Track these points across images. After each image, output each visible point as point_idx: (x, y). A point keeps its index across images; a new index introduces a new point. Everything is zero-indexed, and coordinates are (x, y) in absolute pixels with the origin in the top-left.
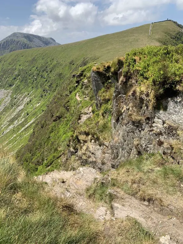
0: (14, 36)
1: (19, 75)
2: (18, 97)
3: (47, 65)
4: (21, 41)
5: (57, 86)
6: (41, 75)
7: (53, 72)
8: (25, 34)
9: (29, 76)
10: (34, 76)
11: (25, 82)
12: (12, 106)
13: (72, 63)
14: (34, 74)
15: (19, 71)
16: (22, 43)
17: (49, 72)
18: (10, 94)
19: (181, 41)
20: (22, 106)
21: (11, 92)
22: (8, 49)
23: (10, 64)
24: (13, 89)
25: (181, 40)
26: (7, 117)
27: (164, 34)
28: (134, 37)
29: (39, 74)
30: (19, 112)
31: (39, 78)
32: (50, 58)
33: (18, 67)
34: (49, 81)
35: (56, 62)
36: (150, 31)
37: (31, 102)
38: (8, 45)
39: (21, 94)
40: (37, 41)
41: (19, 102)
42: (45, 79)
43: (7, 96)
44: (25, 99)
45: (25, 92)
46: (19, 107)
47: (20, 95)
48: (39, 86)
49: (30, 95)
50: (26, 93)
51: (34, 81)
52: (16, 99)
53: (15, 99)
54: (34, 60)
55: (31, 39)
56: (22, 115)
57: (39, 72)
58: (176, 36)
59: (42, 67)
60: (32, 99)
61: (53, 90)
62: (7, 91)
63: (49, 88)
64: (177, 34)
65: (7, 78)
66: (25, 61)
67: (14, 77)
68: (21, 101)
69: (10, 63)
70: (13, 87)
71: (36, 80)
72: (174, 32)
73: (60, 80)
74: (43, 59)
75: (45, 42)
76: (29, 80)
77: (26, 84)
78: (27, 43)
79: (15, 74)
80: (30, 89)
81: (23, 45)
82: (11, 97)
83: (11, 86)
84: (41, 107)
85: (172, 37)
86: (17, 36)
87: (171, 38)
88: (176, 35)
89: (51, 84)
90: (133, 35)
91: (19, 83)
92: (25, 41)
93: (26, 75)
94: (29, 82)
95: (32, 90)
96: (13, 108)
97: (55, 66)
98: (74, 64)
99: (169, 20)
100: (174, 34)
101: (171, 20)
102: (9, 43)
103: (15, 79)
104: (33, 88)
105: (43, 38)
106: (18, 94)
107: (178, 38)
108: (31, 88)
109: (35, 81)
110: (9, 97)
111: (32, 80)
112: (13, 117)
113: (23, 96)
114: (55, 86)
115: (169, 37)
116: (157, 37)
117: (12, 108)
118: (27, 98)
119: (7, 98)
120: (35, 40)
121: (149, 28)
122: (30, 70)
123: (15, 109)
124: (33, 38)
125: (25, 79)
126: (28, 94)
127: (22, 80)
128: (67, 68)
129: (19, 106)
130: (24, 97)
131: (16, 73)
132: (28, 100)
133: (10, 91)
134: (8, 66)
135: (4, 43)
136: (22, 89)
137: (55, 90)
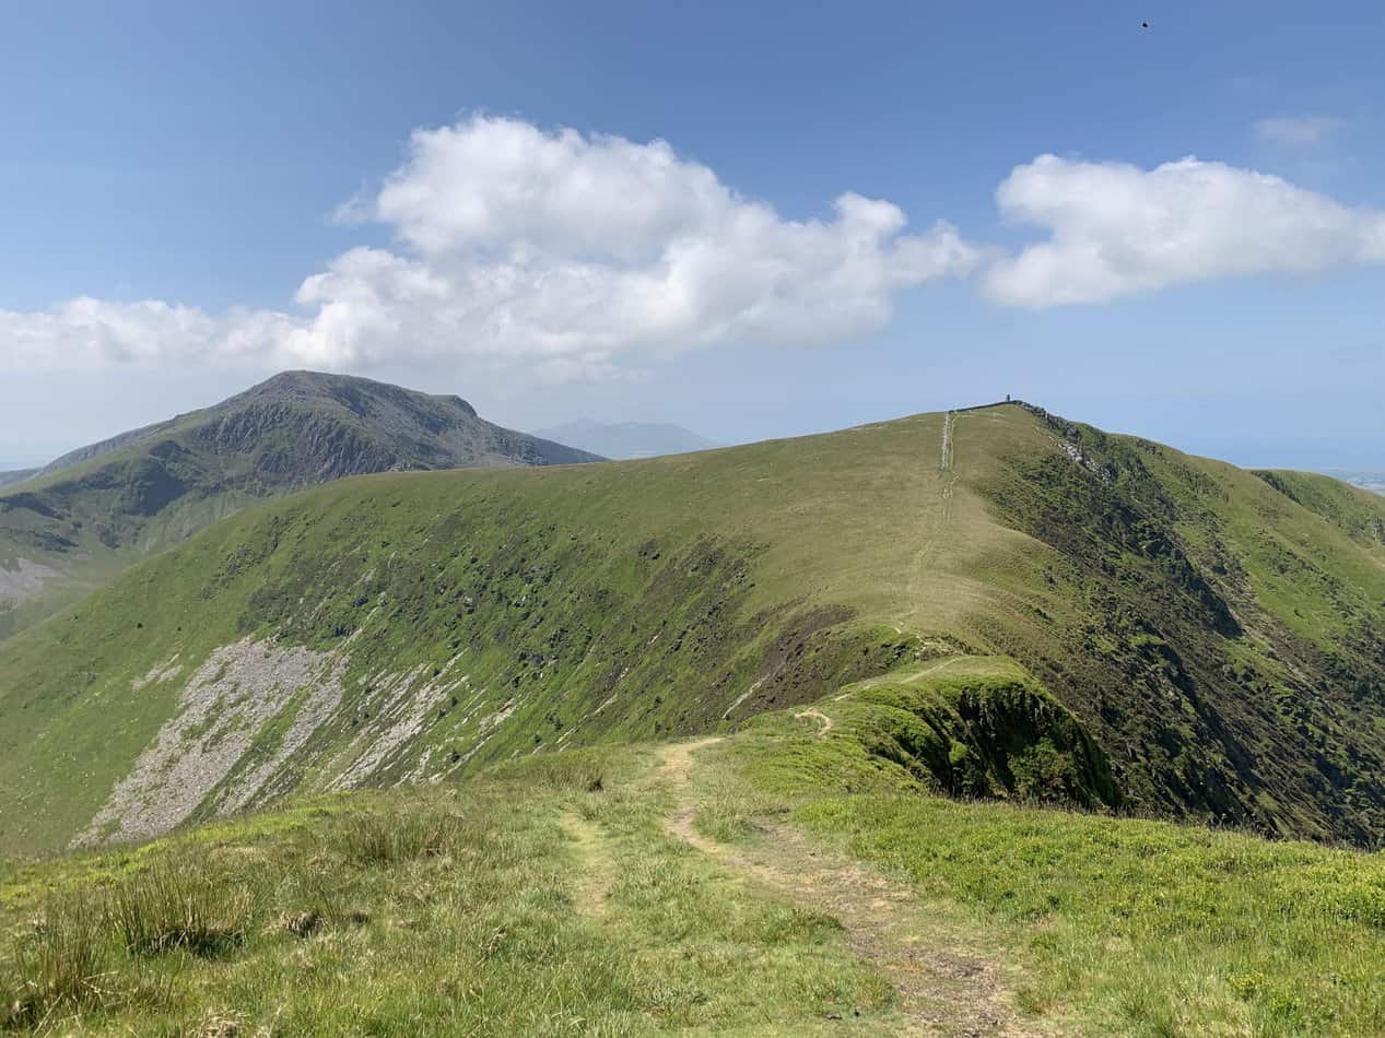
0: (284, 387)
1: (380, 588)
2: (382, 683)
3: (525, 548)
4: (322, 414)
5: (590, 638)
6: (500, 589)
7: (557, 582)
8: (337, 378)
9: (437, 591)
10: (460, 593)
11: (417, 619)
12: (355, 722)
13: (648, 551)
14: (462, 585)
15: (383, 566)
16: (326, 422)
17: (539, 581)
18: (340, 670)
19: (1063, 489)
20: (412, 724)
21: (346, 659)
22: (253, 447)
23: (333, 537)
24: (356, 648)
25: (1061, 485)
26: (335, 772)
27: (996, 462)
28: (889, 472)
29: (485, 587)
30: (399, 752)
31: (488, 604)
32: (538, 520)
33: (375, 552)
34: (542, 620)
35: (569, 541)
36: (944, 448)
37: (457, 705)
38: (255, 432)
39: (399, 668)
40: (389, 410)
41: (387, 706)
42: (522, 611)
43: (322, 681)
44: (423, 693)
45: (415, 666)
46: (393, 730)
47: (393, 676)
48: (489, 637)
49: (448, 678)
50: (421, 666)
51: (460, 616)
52: (373, 694)
53: (369, 691)
54: (454, 522)
55: (362, 404)
56: (423, 762)
57: (488, 578)
58: (1040, 470)
59: (500, 557)
60: (462, 691)
61: (571, 658)
62: (324, 655)
63: (552, 646)
64: (1047, 462)
65: (321, 598)
66: (411, 529)
67: (359, 594)
68: (397, 702)
69: (337, 533)
70: (353, 637)
71: (470, 612)
72: (1036, 453)
73: (604, 616)
74: (501, 523)
75: (429, 419)
76: (436, 612)
77: (421, 627)
78: (348, 422)
79: (363, 583)
80: (441, 648)
81: (330, 432)
82: (345, 685)
83: (340, 632)
84: (524, 724)
85: (1030, 473)
86: (302, 387)
87: (1026, 477)
88: (1042, 467)
89: (562, 630)
90: (885, 464)
91: (384, 624)
92: (341, 412)
93: (420, 588)
94: (437, 621)
95: (454, 655)
96: (363, 732)
97: (564, 557)
98: (658, 555)
99: (1014, 402)
100: (1035, 462)
101: (1021, 403)
102: (262, 420)
103: (363, 602)
104: (456, 645)
105: (420, 397)
106: (379, 670)
107: (1048, 477)
108: (446, 643)
109: (466, 617)
110: (334, 684)
111: (454, 609)
112: (368, 770)
113: (407, 681)
114: (584, 640)
115: (1016, 474)
116: (973, 473)
117: (355, 734)
118: (433, 689)
119: (324, 689)
120: (377, 407)
121: (941, 433)
122: (442, 569)
123: (372, 738)
124: (372, 398)
125: (416, 604)
126: (437, 673)
127: (400, 611)
128: (630, 571)
129: (392, 723)
130: (417, 685)
131: (369, 578)
132: (440, 696)
133: (339, 655)
134: (326, 547)
135: (238, 417)
136: (400, 648)
137: (582, 654)
